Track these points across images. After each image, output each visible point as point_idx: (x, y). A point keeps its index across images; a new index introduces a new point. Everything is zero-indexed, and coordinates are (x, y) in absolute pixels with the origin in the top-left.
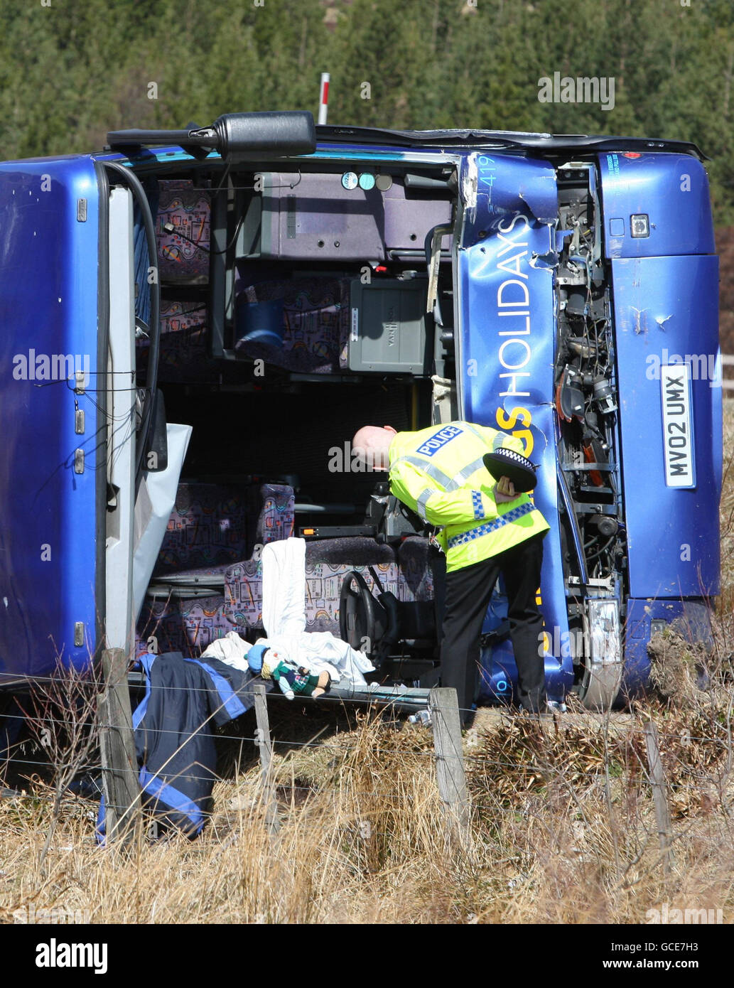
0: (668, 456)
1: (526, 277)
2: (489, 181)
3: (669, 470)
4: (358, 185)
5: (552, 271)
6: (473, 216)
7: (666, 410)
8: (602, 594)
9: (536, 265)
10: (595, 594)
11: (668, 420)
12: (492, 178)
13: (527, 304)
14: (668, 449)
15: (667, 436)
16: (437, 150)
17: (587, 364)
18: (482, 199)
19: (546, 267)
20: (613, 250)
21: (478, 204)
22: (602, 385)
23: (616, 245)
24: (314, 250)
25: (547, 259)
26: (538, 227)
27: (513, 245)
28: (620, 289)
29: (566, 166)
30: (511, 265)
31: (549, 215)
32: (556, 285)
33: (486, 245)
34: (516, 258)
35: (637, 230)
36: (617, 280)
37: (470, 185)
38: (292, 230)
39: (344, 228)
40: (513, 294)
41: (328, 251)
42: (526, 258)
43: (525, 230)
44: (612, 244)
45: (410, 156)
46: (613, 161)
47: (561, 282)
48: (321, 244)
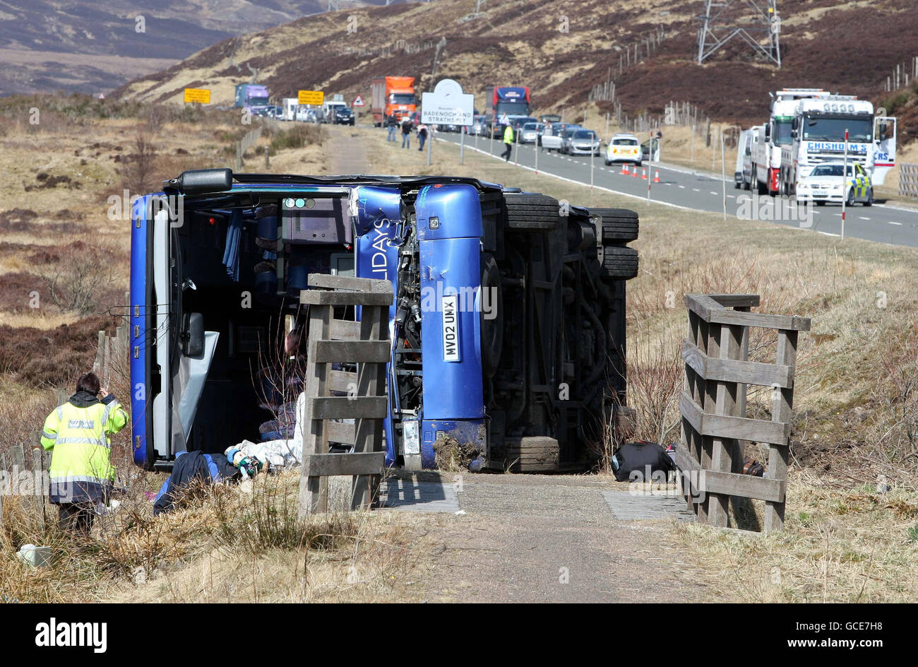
0: (445, 345)
1: (385, 251)
2: (364, 201)
3: (446, 352)
5: (398, 248)
7: (445, 320)
8: (411, 418)
9: (390, 245)
10: (408, 418)
11: (445, 325)
13: (385, 265)
14: (445, 340)
15: (445, 334)
16: (339, 186)
17: (410, 296)
18: (361, 211)
19: (396, 246)
20: (420, 236)
21: (359, 213)
22: (415, 307)
23: (422, 233)
24: (310, 239)
25: (396, 242)
26: (393, 225)
27: (382, 234)
28: (422, 256)
29: (411, 192)
30: (379, 245)
31: (396, 218)
32: (400, 255)
33: (370, 235)
34: (382, 241)
35: (433, 225)
36: (421, 252)
37: (354, 204)
38: (298, 228)
39: (327, 227)
40: (379, 260)
41: (319, 239)
42: (385, 241)
43: (388, 226)
44: (419, 233)
45: (322, 189)
46: (426, 189)
47: (404, 253)
48: (315, 236)
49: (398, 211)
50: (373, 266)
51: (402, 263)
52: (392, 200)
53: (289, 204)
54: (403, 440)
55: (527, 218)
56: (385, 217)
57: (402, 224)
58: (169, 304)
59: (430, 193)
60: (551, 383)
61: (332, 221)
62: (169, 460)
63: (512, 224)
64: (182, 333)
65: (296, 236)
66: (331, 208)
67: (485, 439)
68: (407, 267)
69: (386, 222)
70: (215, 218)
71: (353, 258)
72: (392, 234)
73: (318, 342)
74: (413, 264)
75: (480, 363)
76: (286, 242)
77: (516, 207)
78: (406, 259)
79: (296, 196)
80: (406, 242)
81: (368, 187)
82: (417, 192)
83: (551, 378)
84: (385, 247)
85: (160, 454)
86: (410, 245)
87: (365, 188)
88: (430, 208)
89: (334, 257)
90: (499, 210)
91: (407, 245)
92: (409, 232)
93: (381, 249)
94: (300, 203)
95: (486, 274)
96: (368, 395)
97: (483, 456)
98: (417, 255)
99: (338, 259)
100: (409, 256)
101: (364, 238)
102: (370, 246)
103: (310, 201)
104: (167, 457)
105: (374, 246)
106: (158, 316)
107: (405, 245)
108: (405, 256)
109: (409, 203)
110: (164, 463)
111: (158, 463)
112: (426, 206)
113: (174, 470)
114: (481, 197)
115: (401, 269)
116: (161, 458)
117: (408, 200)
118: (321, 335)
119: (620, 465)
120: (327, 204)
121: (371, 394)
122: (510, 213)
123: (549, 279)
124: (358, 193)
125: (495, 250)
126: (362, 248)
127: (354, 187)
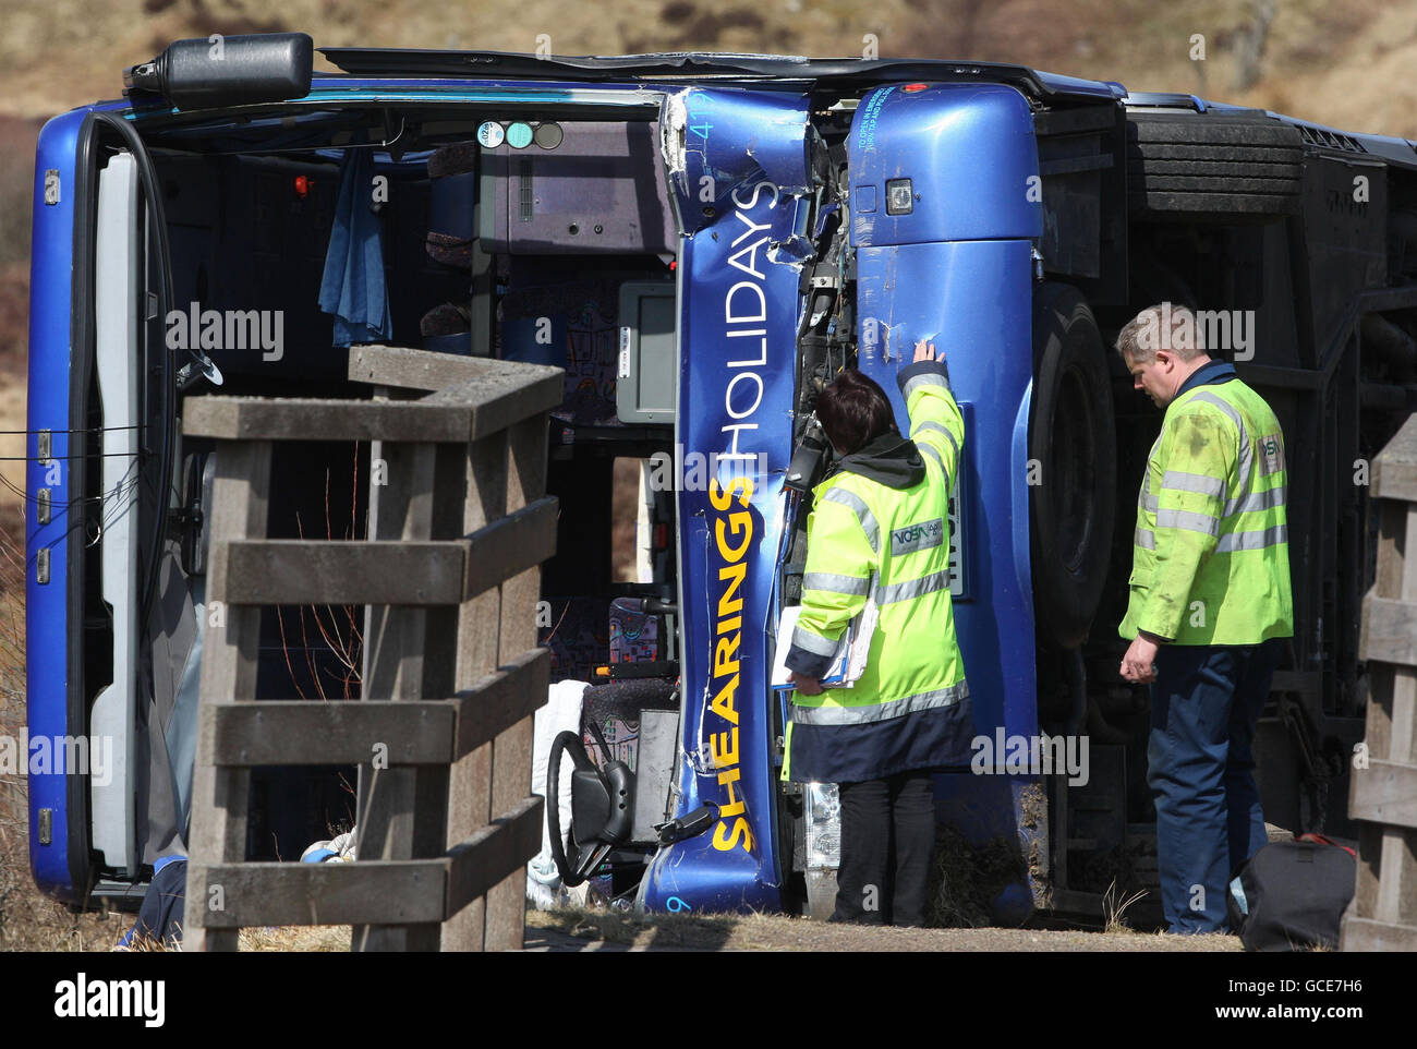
1: (762, 277)
2: (703, 131)
4: (505, 141)
5: (801, 267)
6: (684, 186)
9: (777, 259)
12: (707, 127)
13: (763, 318)
16: (633, 85)
18: (693, 158)
19: (793, 261)
20: (860, 234)
21: (689, 166)
23: (865, 226)
24: (563, 239)
25: (793, 250)
26: (786, 199)
27: (755, 228)
28: (866, 294)
29: (839, 106)
30: (745, 260)
31: (793, 181)
32: (805, 289)
33: (720, 228)
34: (753, 248)
35: (896, 203)
36: (862, 280)
37: (674, 138)
38: (526, 208)
39: (609, 205)
40: (745, 303)
41: (585, 239)
42: (763, 249)
43: (773, 204)
44: (858, 225)
45: (583, 96)
46: (878, 98)
47: (817, 283)
48: (573, 229)
49: (801, 159)
50: (729, 320)
51: (811, 311)
52: (784, 127)
53: (491, 136)
54: (804, 829)
55: (1201, 183)
56: (762, 176)
57: (812, 197)
58: (140, 427)
59: (890, 108)
60: (1312, 666)
61: (625, 188)
62: (135, 880)
63: (1154, 201)
64: (180, 511)
65: (522, 230)
66: (623, 150)
67: (1043, 828)
68: (824, 322)
69: (766, 193)
70: (311, 176)
71: (674, 297)
72: (780, 231)
73: (232, 546)
74: (841, 316)
75: (1028, 605)
76: (496, 249)
77: (1168, 151)
78: (824, 300)
79: (508, 114)
80: (823, 249)
81: (716, 88)
82: (851, 104)
83: (1313, 652)
84: (762, 264)
85: (110, 861)
86: (833, 260)
87: (708, 92)
88: (890, 153)
89: (629, 292)
90: (1107, 160)
91: (828, 260)
92: (834, 222)
93: (751, 270)
94: (520, 135)
95: (1053, 345)
96: (396, 698)
97: (1038, 877)
98: (851, 288)
99: (640, 299)
100: (831, 292)
101: (703, 238)
102: (721, 262)
103: (547, 129)
104: (130, 873)
105: (731, 261)
106: (108, 463)
107: (820, 258)
108: (821, 291)
109: (830, 133)
110: (124, 889)
111: (105, 888)
112: (877, 144)
113: (144, 910)
114: (1037, 121)
115: (807, 328)
116: (114, 873)
117: (831, 129)
118: (242, 525)
119: (1251, 904)
120: (610, 139)
121: (403, 694)
122: (1149, 166)
123: (1308, 361)
124: (683, 107)
125: (1094, 274)
126: (698, 268)
127: (675, 91)
